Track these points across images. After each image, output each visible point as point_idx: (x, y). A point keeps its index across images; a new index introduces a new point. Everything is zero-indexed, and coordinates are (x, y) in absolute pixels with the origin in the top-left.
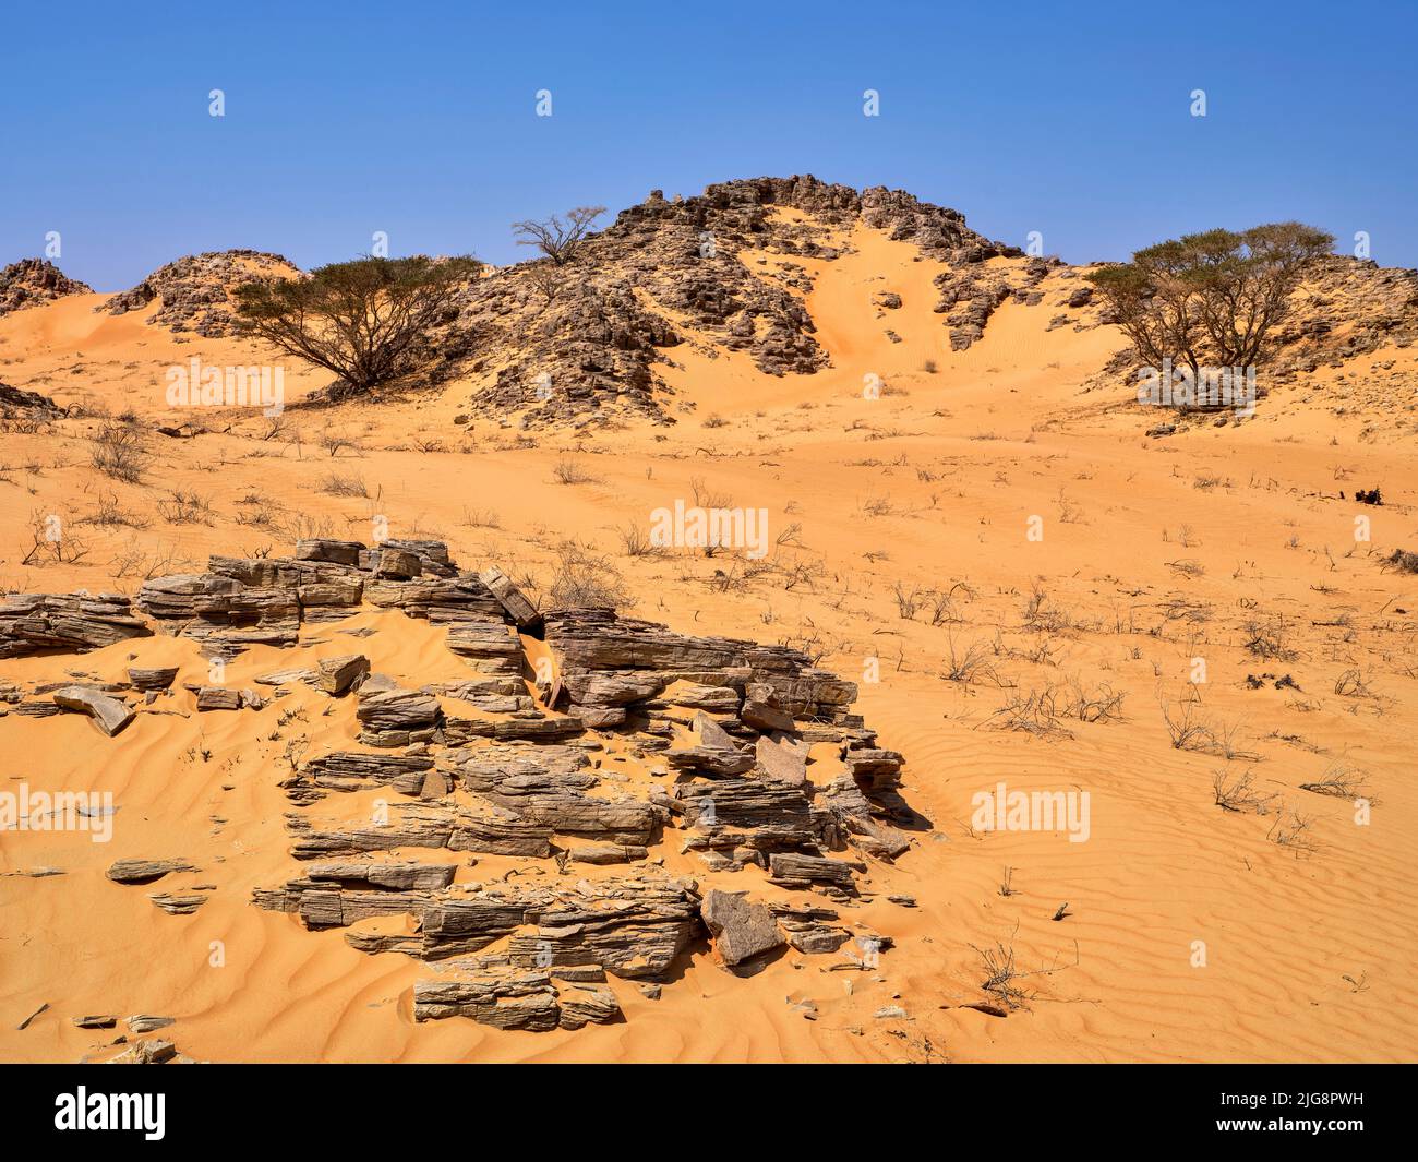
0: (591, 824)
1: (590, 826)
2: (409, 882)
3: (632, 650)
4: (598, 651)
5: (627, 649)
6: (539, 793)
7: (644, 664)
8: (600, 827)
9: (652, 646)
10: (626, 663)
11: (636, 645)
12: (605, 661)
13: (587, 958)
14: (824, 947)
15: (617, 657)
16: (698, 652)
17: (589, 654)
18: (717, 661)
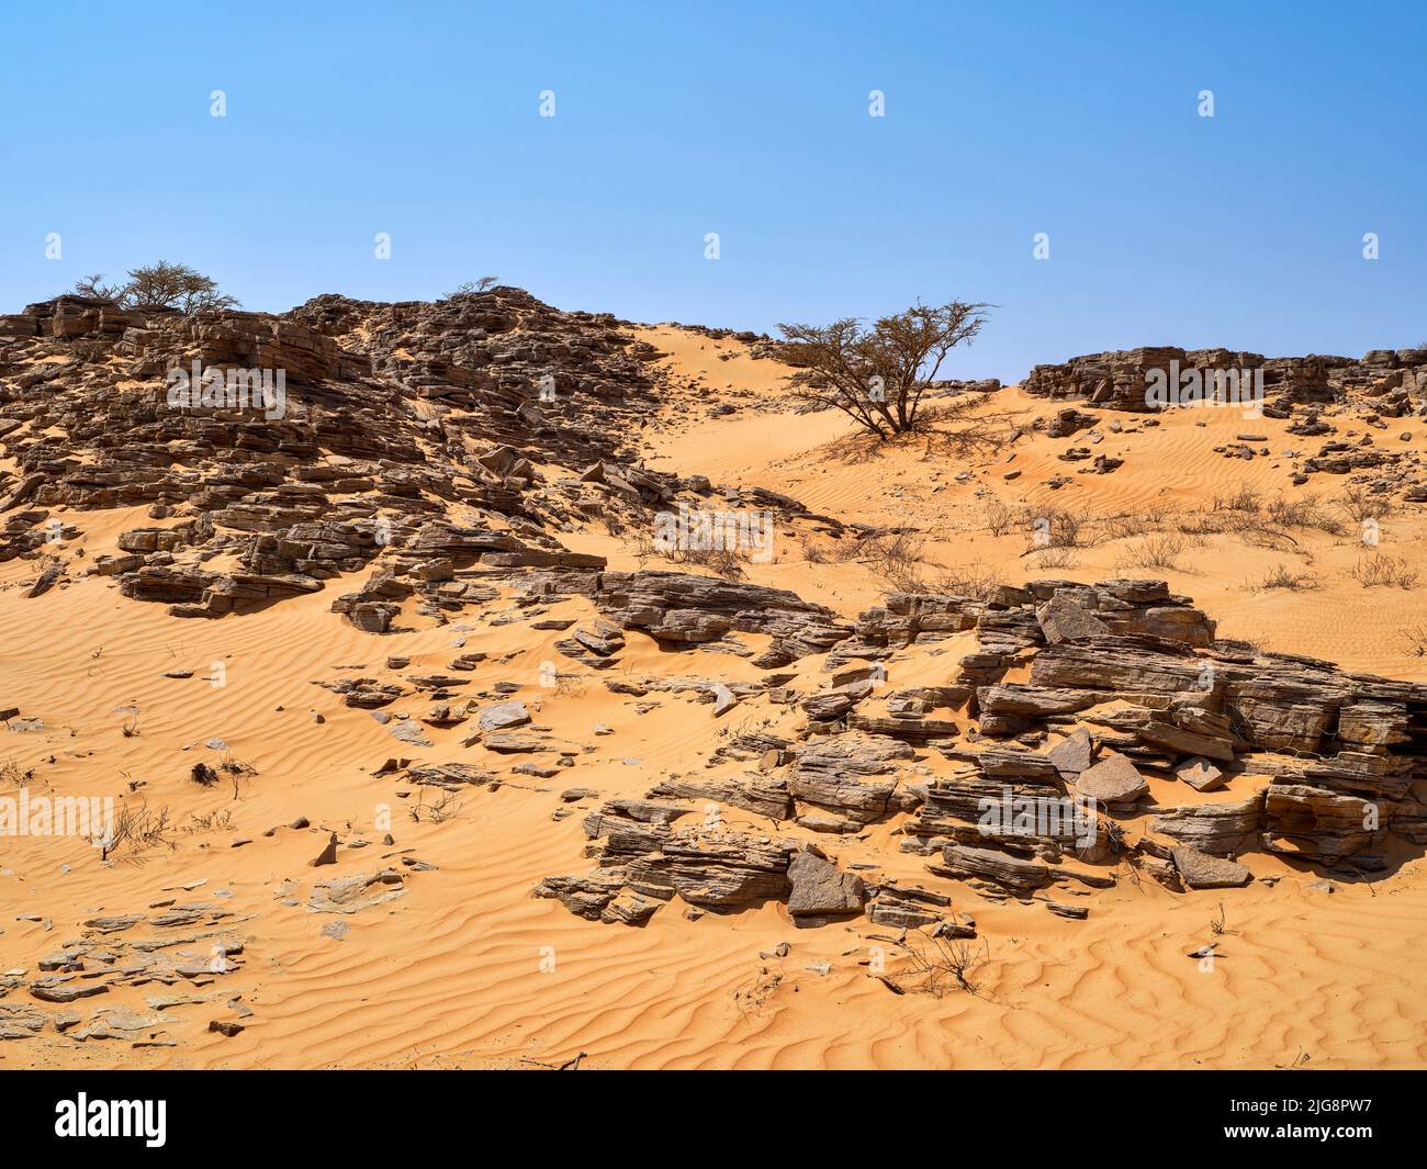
0: (830, 799)
1: (828, 801)
2: (647, 816)
3: (1091, 670)
4: (1059, 670)
5: (1086, 669)
6: (813, 771)
7: (1101, 684)
8: (836, 803)
9: (1109, 667)
10: (1084, 682)
11: (1094, 666)
12: (1067, 680)
13: (665, 880)
14: (896, 922)
15: (1076, 676)
16: (1154, 675)
17: (1050, 672)
18: (1172, 685)
